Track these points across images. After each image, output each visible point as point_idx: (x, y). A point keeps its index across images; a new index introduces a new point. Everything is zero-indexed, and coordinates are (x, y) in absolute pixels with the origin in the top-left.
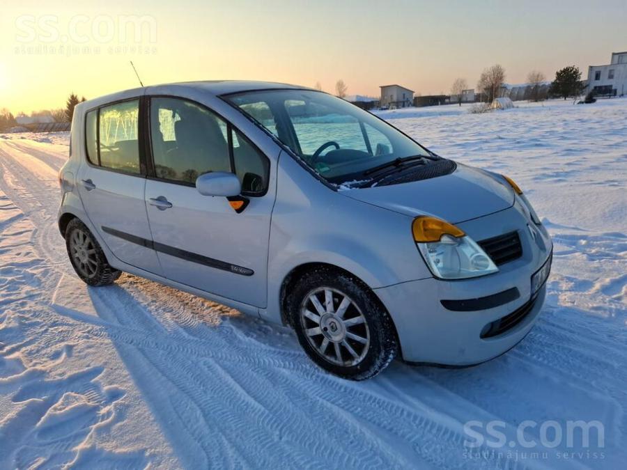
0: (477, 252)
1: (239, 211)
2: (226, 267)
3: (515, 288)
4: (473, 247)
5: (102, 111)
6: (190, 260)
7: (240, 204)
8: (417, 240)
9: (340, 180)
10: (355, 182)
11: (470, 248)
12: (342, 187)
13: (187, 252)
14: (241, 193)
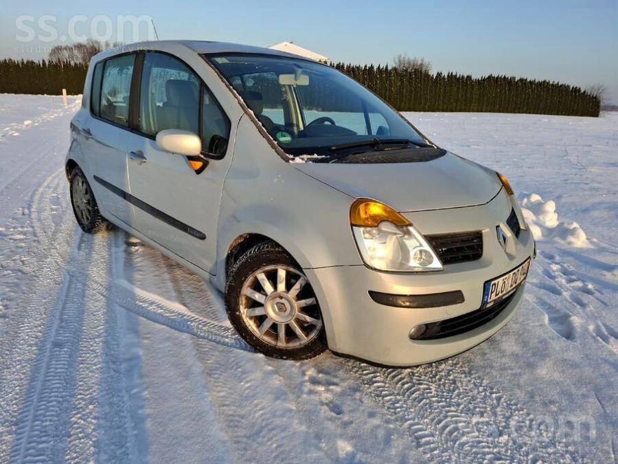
0: (421, 245)
1: (199, 172)
2: (184, 227)
3: (460, 291)
4: (418, 240)
5: (108, 62)
6: (158, 218)
7: (199, 165)
8: (353, 223)
9: (297, 152)
10: (316, 156)
11: (415, 240)
12: (298, 160)
13: (155, 209)
14: (201, 153)
